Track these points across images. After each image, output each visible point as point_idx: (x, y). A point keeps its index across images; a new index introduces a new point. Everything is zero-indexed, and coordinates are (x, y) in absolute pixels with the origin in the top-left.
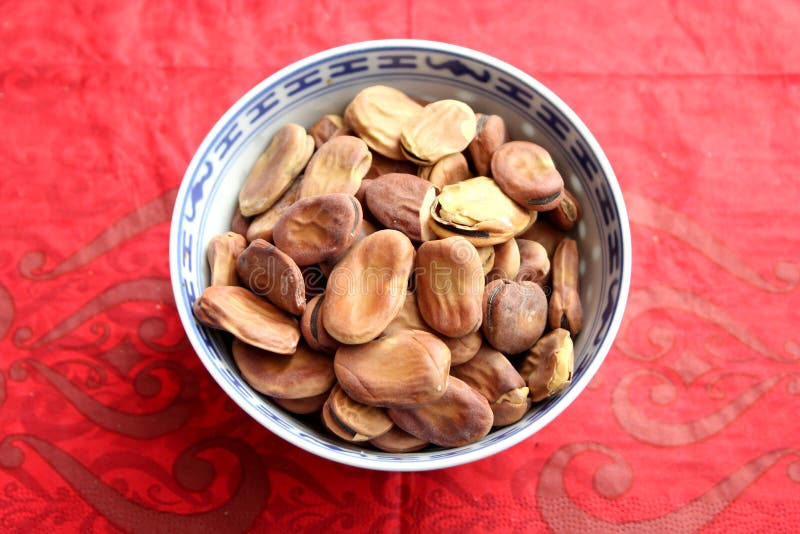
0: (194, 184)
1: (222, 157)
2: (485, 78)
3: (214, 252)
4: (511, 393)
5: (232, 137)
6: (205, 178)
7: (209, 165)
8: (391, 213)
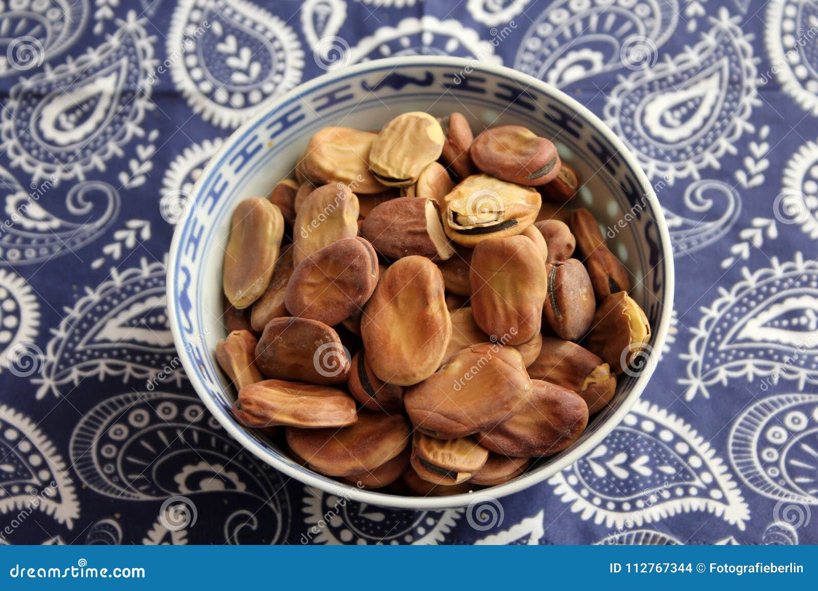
0: (179, 294)
1: (194, 258)
2: (429, 80)
3: (228, 357)
4: (594, 373)
5: (196, 234)
6: (186, 285)
7: (185, 270)
8: (399, 244)
